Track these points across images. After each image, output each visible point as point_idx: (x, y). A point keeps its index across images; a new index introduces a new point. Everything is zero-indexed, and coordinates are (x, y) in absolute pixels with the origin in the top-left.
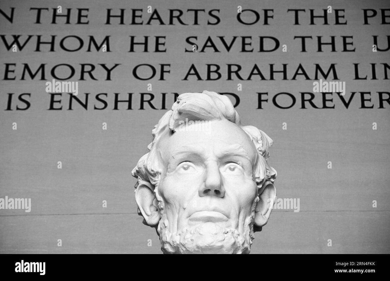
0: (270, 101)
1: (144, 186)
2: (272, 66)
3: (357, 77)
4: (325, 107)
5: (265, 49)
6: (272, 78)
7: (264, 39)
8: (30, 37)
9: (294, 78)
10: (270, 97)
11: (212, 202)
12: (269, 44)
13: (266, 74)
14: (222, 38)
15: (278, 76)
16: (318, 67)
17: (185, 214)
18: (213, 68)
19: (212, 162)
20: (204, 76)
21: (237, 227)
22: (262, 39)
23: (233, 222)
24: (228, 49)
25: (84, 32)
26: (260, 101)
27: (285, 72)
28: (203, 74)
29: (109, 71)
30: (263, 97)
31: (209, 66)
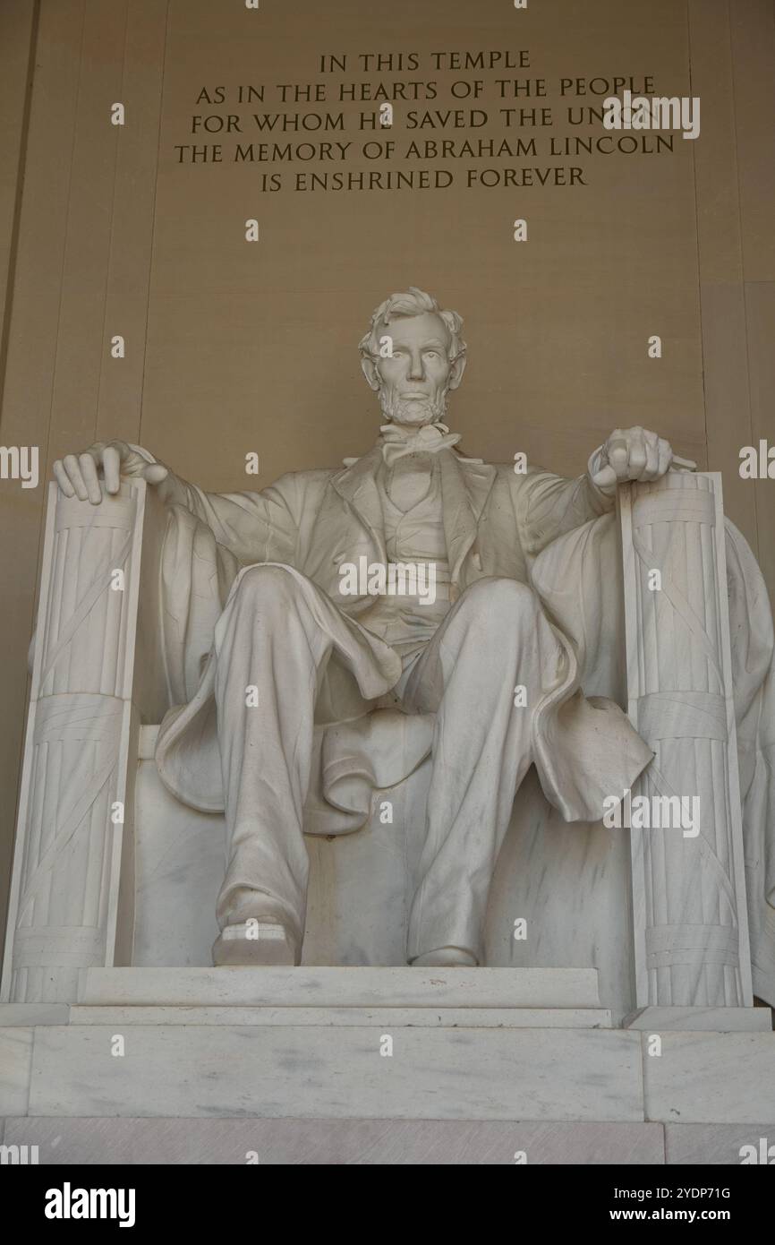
0: (478, 179)
1: (367, 358)
2: (480, 141)
3: (553, 153)
4: (524, 184)
5: (475, 124)
6: (480, 155)
7: (475, 113)
8: (278, 116)
9: (499, 155)
10: (478, 175)
11: (417, 386)
12: (478, 119)
13: (476, 151)
14: (438, 113)
15: (486, 152)
16: (520, 142)
17: (398, 393)
18: (431, 145)
19: (415, 353)
20: (423, 154)
21: (435, 401)
22: (472, 112)
23: (432, 399)
24: (444, 124)
25: (323, 110)
26: (470, 178)
27: (491, 148)
28: (422, 152)
29: (343, 150)
30: (473, 175)
31: (427, 143)
